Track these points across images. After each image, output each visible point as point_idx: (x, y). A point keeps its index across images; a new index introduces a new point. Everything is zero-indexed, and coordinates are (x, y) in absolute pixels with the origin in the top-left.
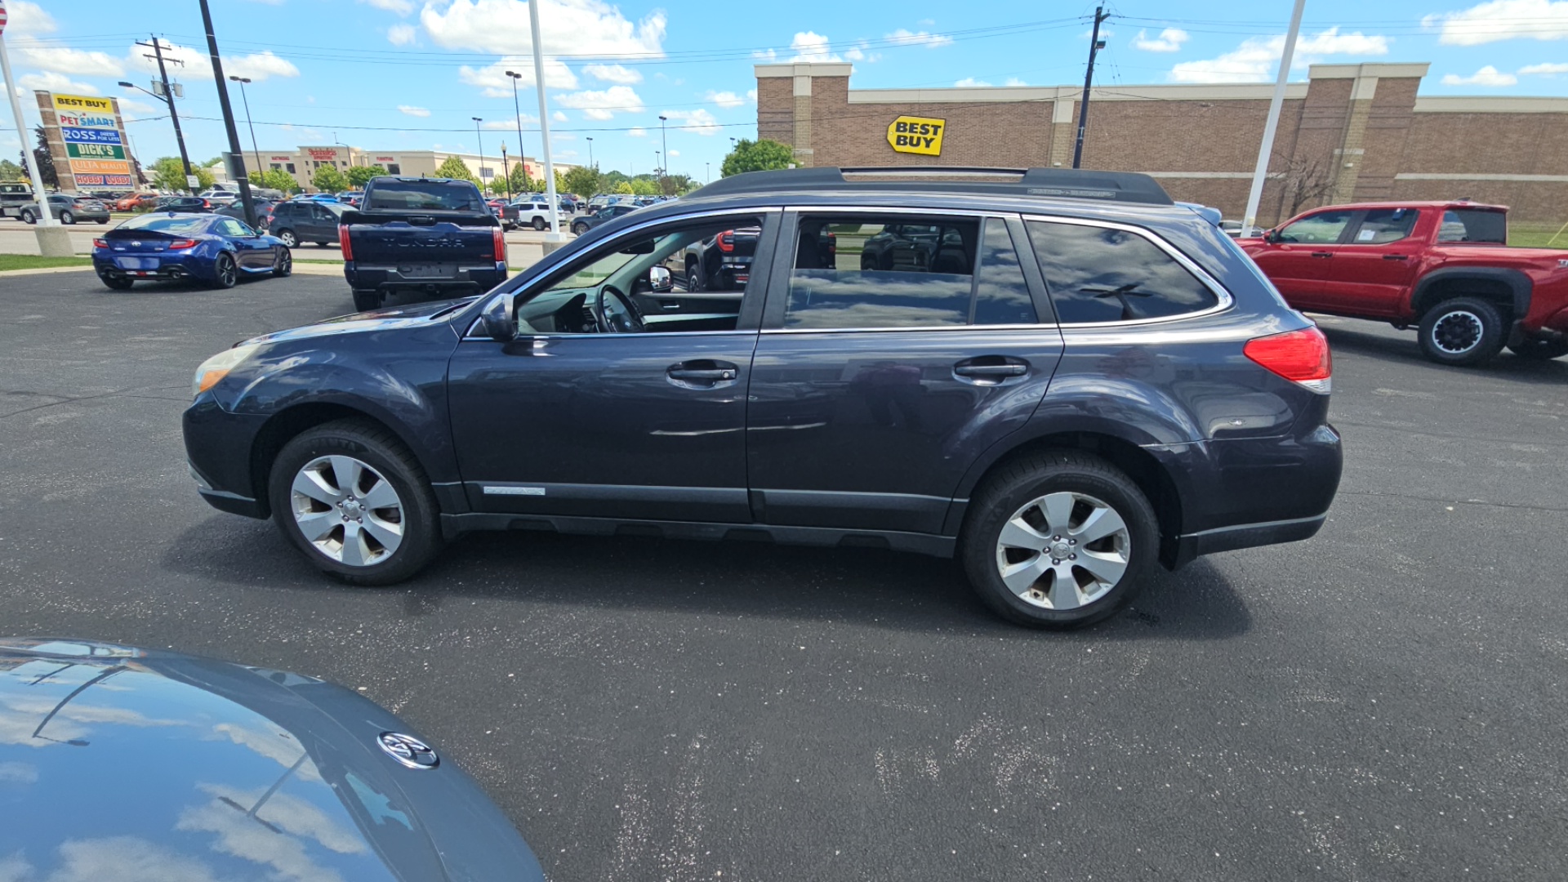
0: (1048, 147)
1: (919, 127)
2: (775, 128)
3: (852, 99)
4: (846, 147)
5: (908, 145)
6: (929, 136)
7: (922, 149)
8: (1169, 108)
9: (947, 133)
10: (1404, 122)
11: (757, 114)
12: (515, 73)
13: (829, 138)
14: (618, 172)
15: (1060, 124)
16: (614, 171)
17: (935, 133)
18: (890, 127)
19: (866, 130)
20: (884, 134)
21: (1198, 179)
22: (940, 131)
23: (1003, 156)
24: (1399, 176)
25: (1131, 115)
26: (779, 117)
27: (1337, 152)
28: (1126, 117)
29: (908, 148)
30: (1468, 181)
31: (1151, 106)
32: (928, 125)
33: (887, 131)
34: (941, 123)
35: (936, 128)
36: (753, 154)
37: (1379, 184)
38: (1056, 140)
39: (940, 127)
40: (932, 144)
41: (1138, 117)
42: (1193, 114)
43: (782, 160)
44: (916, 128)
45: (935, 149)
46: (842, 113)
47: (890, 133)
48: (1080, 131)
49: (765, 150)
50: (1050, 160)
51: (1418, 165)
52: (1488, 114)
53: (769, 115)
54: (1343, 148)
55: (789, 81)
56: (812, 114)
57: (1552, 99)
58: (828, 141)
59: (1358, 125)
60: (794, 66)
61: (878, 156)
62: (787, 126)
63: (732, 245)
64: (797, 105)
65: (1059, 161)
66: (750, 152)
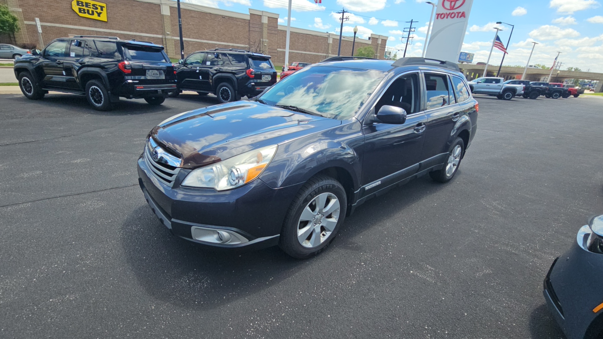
0: (162, 25)
1: (91, 5)
4: (45, 10)
5: (87, 13)
6: (99, 11)
7: (95, 16)
8: (207, 16)
9: (109, 11)
10: (276, 32)
13: (32, 3)
15: (165, 15)
17: (102, 10)
18: (72, 2)
19: (57, 2)
20: (69, 5)
21: (223, 45)
22: (105, 9)
23: (142, 26)
24: (278, 49)
25: (194, 16)
27: (262, 40)
28: (192, 17)
29: (87, 15)
30: (293, 52)
31: (201, 14)
32: (97, 5)
33: (71, 4)
34: (104, 5)
35: (102, 8)
37: (274, 52)
38: (165, 22)
39: (104, 7)
40: (101, 15)
41: (196, 17)
42: (216, 19)
44: (90, 6)
45: (104, 17)
47: (73, 5)
48: (179, 20)
50: (165, 31)
51: (281, 47)
52: (295, 32)
54: (263, 39)
57: (307, 30)
58: (31, 5)
59: (265, 31)
61: (69, 17)
63: (130, 70)
65: (169, 32)
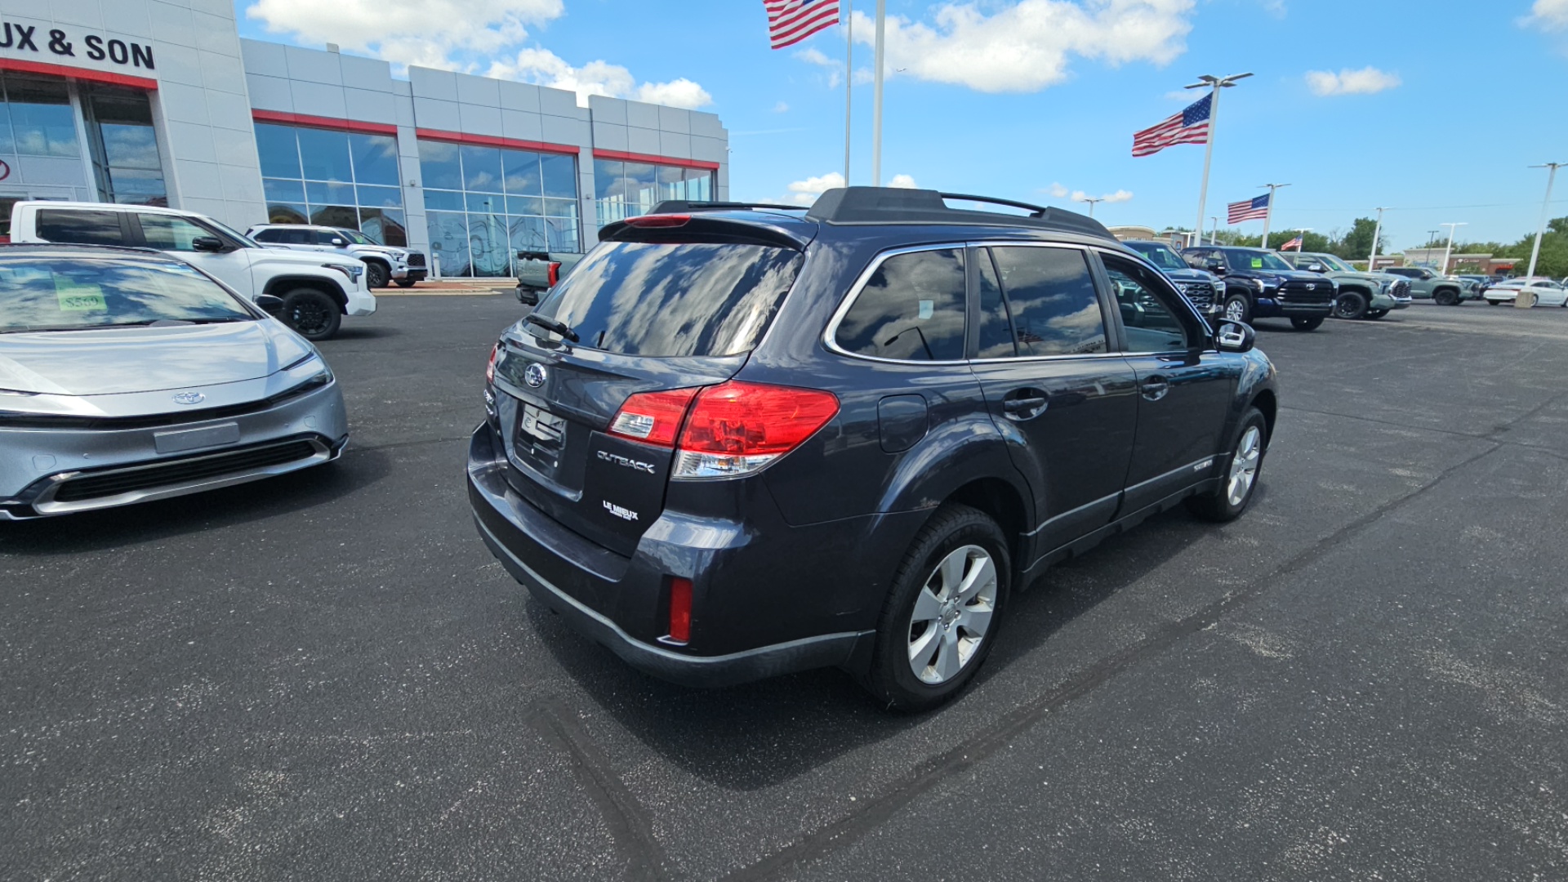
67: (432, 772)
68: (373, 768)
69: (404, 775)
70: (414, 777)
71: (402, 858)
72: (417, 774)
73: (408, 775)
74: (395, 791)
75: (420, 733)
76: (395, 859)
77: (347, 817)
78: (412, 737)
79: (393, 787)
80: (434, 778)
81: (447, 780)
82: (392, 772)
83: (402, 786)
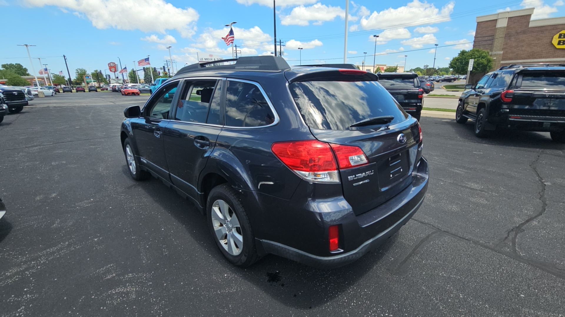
2: (483, 44)
3: (531, 25)
4: (524, 48)
11: (474, 38)
12: (377, 35)
13: (514, 45)
14: (419, 68)
16: (418, 68)
18: (555, 36)
19: (539, 39)
20: (550, 40)
26: (486, 38)
33: (552, 39)
36: (466, 56)
43: (482, 58)
46: (524, 32)
47: (554, 39)
49: (473, 54)
53: (480, 38)
55: (495, 21)
56: (505, 35)
60: (498, 14)
62: (489, 42)
63: (511, 99)
64: (497, 32)
66: (465, 56)
67: (448, 289)
68: (464, 309)
69: (457, 297)
70: (455, 293)
71: (478, 280)
72: (453, 293)
73: (456, 296)
74: (464, 296)
75: (437, 304)
76: (481, 282)
77: (485, 304)
78: (441, 305)
79: (464, 298)
80: (450, 287)
81: (447, 283)
82: (459, 301)
83: (461, 295)
